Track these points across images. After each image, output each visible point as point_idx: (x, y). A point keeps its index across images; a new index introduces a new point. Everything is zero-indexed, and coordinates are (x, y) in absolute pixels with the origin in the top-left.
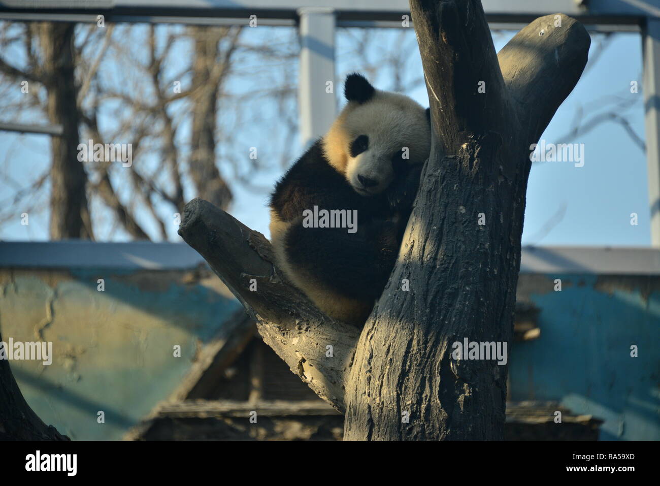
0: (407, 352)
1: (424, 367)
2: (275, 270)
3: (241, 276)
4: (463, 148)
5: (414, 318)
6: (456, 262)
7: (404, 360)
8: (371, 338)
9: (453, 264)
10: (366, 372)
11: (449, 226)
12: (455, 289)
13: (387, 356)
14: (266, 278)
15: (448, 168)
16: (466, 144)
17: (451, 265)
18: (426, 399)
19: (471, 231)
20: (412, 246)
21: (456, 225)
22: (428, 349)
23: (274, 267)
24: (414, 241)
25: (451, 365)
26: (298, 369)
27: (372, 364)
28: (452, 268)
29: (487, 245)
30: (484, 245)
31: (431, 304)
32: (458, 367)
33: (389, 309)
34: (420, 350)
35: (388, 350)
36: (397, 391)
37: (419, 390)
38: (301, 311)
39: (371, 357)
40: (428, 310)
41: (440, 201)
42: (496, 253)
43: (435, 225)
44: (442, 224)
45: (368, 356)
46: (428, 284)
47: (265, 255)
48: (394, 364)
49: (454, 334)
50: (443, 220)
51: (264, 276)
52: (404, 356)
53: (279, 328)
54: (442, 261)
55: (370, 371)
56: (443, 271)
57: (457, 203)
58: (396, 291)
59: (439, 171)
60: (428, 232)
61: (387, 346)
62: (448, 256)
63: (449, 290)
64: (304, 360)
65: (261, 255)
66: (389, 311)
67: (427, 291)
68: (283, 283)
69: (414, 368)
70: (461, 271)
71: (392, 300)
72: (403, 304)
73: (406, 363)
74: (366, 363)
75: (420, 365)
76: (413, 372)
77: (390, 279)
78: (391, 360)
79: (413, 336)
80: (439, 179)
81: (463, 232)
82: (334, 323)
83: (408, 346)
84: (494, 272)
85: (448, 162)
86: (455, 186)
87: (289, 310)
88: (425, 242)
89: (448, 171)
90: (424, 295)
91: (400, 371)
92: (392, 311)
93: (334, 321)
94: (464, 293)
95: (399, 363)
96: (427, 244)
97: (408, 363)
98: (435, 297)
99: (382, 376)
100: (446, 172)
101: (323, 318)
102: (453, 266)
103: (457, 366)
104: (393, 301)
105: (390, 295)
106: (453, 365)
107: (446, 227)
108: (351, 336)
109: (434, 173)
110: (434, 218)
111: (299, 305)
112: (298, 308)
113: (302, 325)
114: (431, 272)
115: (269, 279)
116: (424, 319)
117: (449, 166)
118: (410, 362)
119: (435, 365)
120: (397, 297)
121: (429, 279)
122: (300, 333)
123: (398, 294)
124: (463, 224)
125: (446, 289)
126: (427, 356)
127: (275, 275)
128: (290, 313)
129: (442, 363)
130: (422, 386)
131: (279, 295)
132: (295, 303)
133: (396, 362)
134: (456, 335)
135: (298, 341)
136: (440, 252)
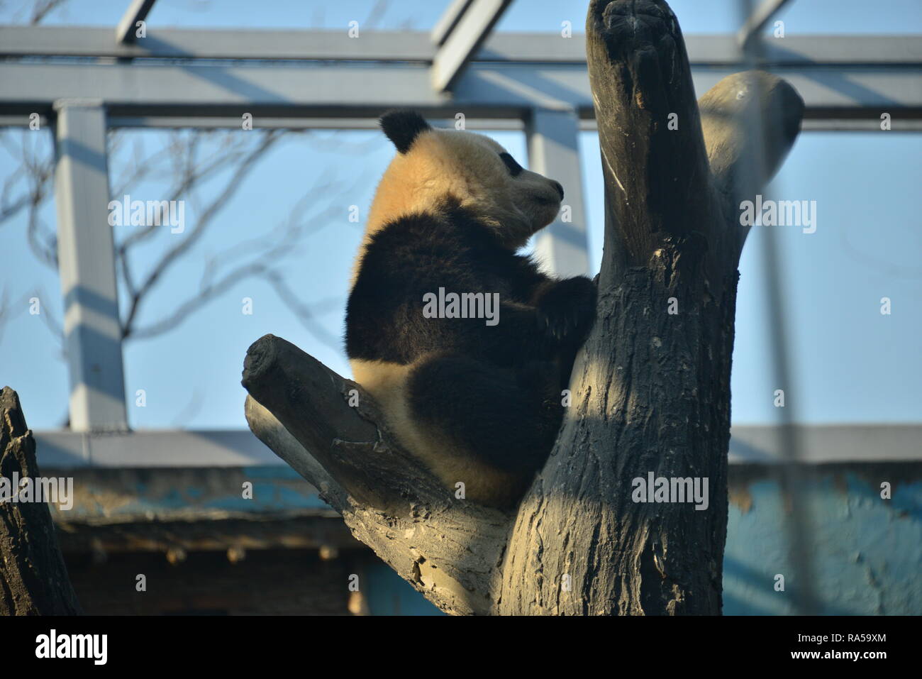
0: (594, 542)
1: (619, 562)
2: (380, 434)
3: (333, 443)
4: (655, 256)
5: (600, 495)
6: (653, 415)
7: (590, 553)
8: (539, 524)
9: (650, 417)
10: (536, 572)
11: (640, 366)
12: (655, 454)
13: (564, 549)
14: (369, 445)
15: (634, 285)
16: (660, 250)
17: (647, 419)
18: (624, 607)
19: (671, 372)
20: (588, 395)
21: (650, 363)
22: (622, 537)
23: (379, 431)
24: (590, 388)
25: (655, 559)
26: (413, 572)
27: (543, 560)
28: (648, 424)
29: (694, 391)
30: (690, 391)
31: (623, 474)
32: (664, 562)
33: (562, 482)
34: (611, 539)
35: (567, 539)
36: (582, 597)
37: (614, 596)
38: (418, 491)
39: (541, 551)
40: (619, 484)
41: (624, 330)
42: (707, 402)
43: (620, 365)
44: (631, 363)
45: (537, 550)
46: (616, 447)
47: (367, 413)
48: (576, 560)
49: (658, 516)
50: (631, 357)
51: (367, 443)
52: (590, 549)
53: (385, 516)
54: (634, 414)
55: (541, 570)
56: (636, 429)
57: (649, 333)
58: (570, 457)
59: (620, 289)
60: (610, 374)
61: (564, 534)
62: (641, 407)
63: (646, 455)
64: (422, 560)
65: (361, 413)
66: (562, 485)
67: (616, 457)
68: (393, 452)
69: (604, 564)
70: (662, 428)
71: (565, 470)
72: (582, 476)
73: (593, 558)
74: (535, 559)
75: (612, 560)
76: (603, 570)
77: (557, 441)
78: (572, 554)
79: (601, 520)
80: (621, 301)
81: (660, 373)
82: (466, 506)
83: (594, 533)
84: (705, 428)
85: (634, 276)
86: (645, 309)
87: (400, 490)
88: (608, 388)
89: (633, 289)
90: (612, 462)
91: (586, 569)
92: (567, 486)
93: (466, 503)
94: (668, 458)
95: (584, 558)
96: (610, 391)
97: (596, 558)
98: (627, 465)
99: (559, 576)
100: (632, 291)
101: (449, 499)
102: (649, 420)
103: (663, 560)
104: (567, 472)
105: (560, 464)
106: (657, 559)
107: (635, 368)
108: (495, 523)
109: (611, 293)
110: (617, 354)
111: (415, 482)
112: (412, 486)
113: (419, 510)
114: (619, 431)
115: (373, 447)
116: (615, 495)
117: (636, 282)
118: (599, 556)
119: (633, 560)
120: (571, 465)
121: (618, 440)
122: (416, 522)
123: (573, 461)
124: (659, 362)
125: (641, 453)
126: (621, 548)
127: (381, 440)
128: (402, 494)
129: (643, 556)
130: (617, 590)
131: (386, 468)
132: (409, 480)
133: (580, 556)
134: (660, 517)
135: (413, 533)
136: (630, 402)
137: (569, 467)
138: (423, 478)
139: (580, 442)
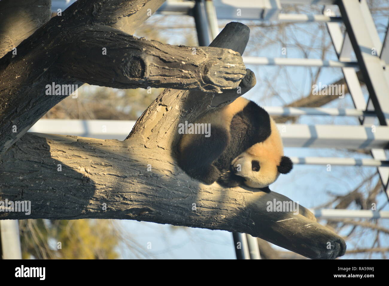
0: (157, 196)
1: (148, 202)
2: (214, 108)
4: (253, 223)
6: (198, 215)
8: (167, 176)
12: (184, 215)
13: (156, 186)
15: (245, 212)
16: (255, 225)
18: (132, 203)
19: (212, 221)
20: (210, 193)
22: (157, 204)
23: (215, 108)
25: (147, 212)
26: (164, 104)
27: (154, 178)
28: (195, 214)
31: (179, 206)
32: (146, 214)
33: (180, 185)
34: (157, 201)
36: (138, 192)
37: (137, 201)
38: (191, 114)
39: (157, 177)
40: (176, 205)
43: (218, 205)
44: (218, 209)
46: (189, 204)
48: (151, 191)
51: (211, 103)
53: (185, 98)
54: (199, 210)
55: (150, 177)
57: (227, 215)
58: (189, 186)
60: (215, 201)
61: (162, 186)
62: (201, 212)
63: (184, 213)
65: (222, 105)
66: (179, 185)
67: (185, 204)
68: (206, 111)
69: (148, 199)
70: (193, 217)
71: (185, 185)
72: (181, 192)
75: (150, 201)
78: (154, 189)
79: (164, 198)
80: (241, 206)
83: (160, 196)
85: (248, 212)
88: (211, 201)
91: (148, 194)
94: (182, 218)
97: (151, 197)
98: (182, 207)
99: (147, 184)
102: (196, 214)
104: (184, 186)
105: (188, 182)
107: (216, 210)
110: (220, 203)
111: (195, 114)
115: (209, 105)
116: (172, 204)
117: (246, 213)
119: (148, 206)
122: (181, 111)
123: (187, 188)
124: (216, 217)
126: (153, 203)
127: (211, 108)
128: (191, 109)
129: (149, 209)
130: (139, 201)
131: (201, 107)
132: (196, 112)
133: (153, 192)
134: (161, 215)
135: (177, 109)
136: (204, 209)
137: (185, 186)
138: (196, 117)
139: (193, 191)
